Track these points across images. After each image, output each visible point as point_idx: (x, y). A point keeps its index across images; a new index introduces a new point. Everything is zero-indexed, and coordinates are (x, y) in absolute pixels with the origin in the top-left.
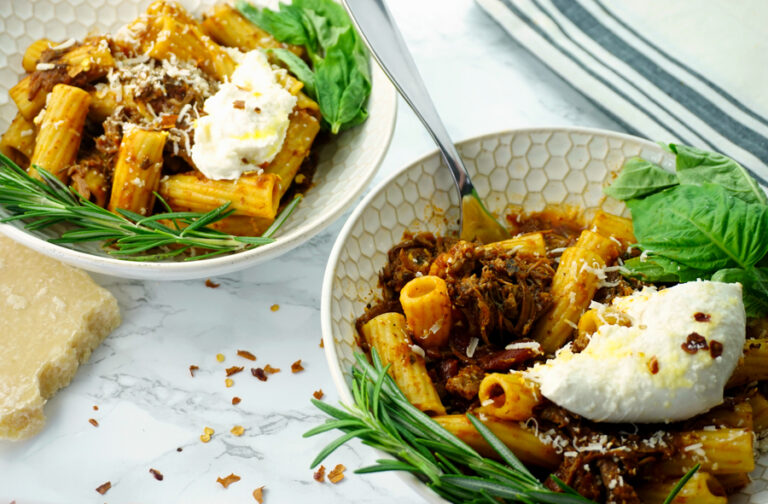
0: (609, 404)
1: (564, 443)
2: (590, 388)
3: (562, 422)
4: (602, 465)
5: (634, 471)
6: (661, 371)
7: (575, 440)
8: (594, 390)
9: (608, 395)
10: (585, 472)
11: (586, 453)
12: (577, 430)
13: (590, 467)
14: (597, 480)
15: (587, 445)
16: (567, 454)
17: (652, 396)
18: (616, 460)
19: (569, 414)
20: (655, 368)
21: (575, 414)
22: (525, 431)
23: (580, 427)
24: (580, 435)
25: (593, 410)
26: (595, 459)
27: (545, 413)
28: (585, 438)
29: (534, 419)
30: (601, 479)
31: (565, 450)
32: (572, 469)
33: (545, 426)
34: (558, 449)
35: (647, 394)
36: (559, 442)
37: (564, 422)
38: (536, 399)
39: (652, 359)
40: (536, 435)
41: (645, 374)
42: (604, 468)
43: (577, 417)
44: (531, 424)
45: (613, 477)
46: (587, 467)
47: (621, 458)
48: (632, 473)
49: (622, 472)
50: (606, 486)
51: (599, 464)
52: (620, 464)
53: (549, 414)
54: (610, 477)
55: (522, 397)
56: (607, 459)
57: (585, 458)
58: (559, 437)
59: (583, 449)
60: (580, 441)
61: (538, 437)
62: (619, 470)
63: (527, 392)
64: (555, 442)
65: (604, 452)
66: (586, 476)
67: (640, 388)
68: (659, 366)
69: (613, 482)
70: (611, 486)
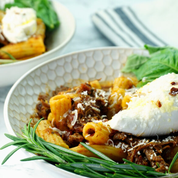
0: (143, 124)
1: (127, 146)
2: (133, 119)
3: (123, 138)
4: (145, 151)
5: (161, 150)
6: (163, 106)
7: (131, 144)
8: (134, 119)
9: (142, 121)
10: (139, 156)
11: (137, 147)
12: (131, 139)
13: (140, 152)
14: (145, 159)
15: (137, 144)
16: (128, 151)
17: (161, 117)
18: (152, 148)
19: (125, 133)
20: (160, 105)
21: (129, 133)
22: (108, 146)
23: (132, 138)
24: (133, 142)
25: (136, 129)
26: (142, 149)
27: (115, 136)
28: (136, 142)
29: (110, 140)
30: (147, 158)
31: (127, 149)
32: (133, 155)
33: (116, 142)
34: (124, 150)
35: (159, 116)
36: (124, 146)
37: (125, 137)
38: (109, 131)
39: (157, 102)
40: (113, 146)
41: (156, 108)
42: (147, 152)
43: (130, 134)
44: (110, 143)
45: (151, 154)
46: (139, 153)
47: (154, 145)
48: (160, 152)
49: (155, 152)
50: (149, 159)
51: (144, 151)
52: (154, 149)
53: (117, 136)
54: (150, 154)
55: (103, 129)
56: (147, 148)
57: (137, 149)
58: (123, 144)
59: (135, 146)
60: (134, 144)
61: (114, 146)
62: (153, 151)
63: (104, 128)
64: (122, 147)
65: (145, 144)
66: (139, 157)
67: (155, 115)
68: (161, 103)
69: (152, 155)
70: (151, 158)
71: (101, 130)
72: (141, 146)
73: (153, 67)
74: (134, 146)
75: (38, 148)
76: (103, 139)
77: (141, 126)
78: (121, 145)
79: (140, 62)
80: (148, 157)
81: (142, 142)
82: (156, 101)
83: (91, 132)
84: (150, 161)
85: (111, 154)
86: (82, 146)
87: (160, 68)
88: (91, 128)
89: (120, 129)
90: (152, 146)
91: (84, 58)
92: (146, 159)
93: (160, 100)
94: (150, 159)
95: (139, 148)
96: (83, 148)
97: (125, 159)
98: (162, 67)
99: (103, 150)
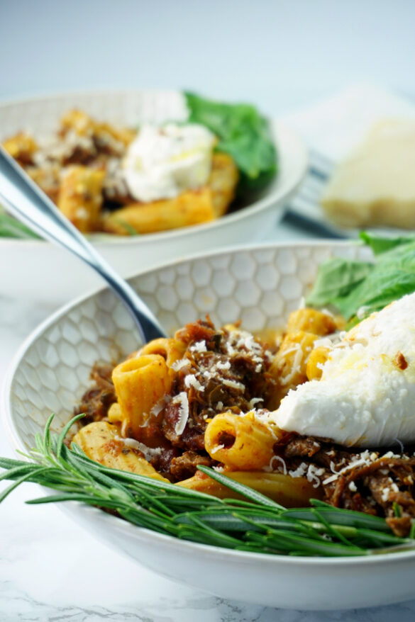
0: (361, 414)
1: (320, 472)
2: (334, 400)
3: (311, 449)
4: (370, 481)
5: (410, 478)
6: (410, 365)
7: (332, 465)
8: (338, 402)
9: (358, 405)
10: (353, 493)
11: (348, 473)
12: (332, 453)
13: (356, 484)
14: (369, 501)
15: (348, 465)
16: (325, 482)
17: (408, 394)
18: (385, 472)
19: (317, 439)
20: (403, 363)
21: (325, 439)
22: (272, 472)
23: (334, 450)
24: (336, 459)
25: (344, 425)
26: (362, 477)
27: (289, 447)
28: (344, 460)
29: (278, 458)
30: (375, 500)
31: (322, 478)
32: (337, 493)
33: (293, 462)
34: (314, 481)
35: (403, 392)
36: (313, 472)
37: (315, 447)
38: (274, 435)
39: (397, 356)
40: (285, 472)
41: (396, 372)
42: (374, 484)
43: (327, 441)
44: (277, 465)
45: (385, 487)
46: (352, 486)
47: (391, 465)
48: (408, 481)
49: (395, 481)
50: (380, 502)
51: (366, 481)
52: (391, 474)
53: (294, 447)
54: (381, 489)
55: (255, 430)
56: (374, 472)
57: (348, 478)
58: (311, 467)
59: (344, 471)
60: (339, 465)
61: (288, 474)
62: (390, 480)
63: (261, 426)
64: (310, 474)
65: (368, 464)
66: (355, 497)
67: (393, 389)
68: (406, 360)
69: (386, 491)
70: (385, 498)
71: (250, 430)
72: (357, 468)
73: (383, 281)
74: (338, 469)
75: (70, 476)
76: (256, 454)
77: (356, 417)
78: (306, 470)
79: (352, 277)
80: (376, 497)
81: (359, 458)
82: (393, 355)
83: (226, 439)
84: (383, 505)
85: (281, 493)
86: (205, 476)
87: (401, 282)
88: (228, 428)
89: (302, 429)
90: (386, 466)
91: (208, 272)
92: (373, 503)
93: (402, 352)
94: (382, 501)
95: (351, 474)
96: (206, 481)
97: (318, 501)
98: (406, 278)
99: (258, 483)
